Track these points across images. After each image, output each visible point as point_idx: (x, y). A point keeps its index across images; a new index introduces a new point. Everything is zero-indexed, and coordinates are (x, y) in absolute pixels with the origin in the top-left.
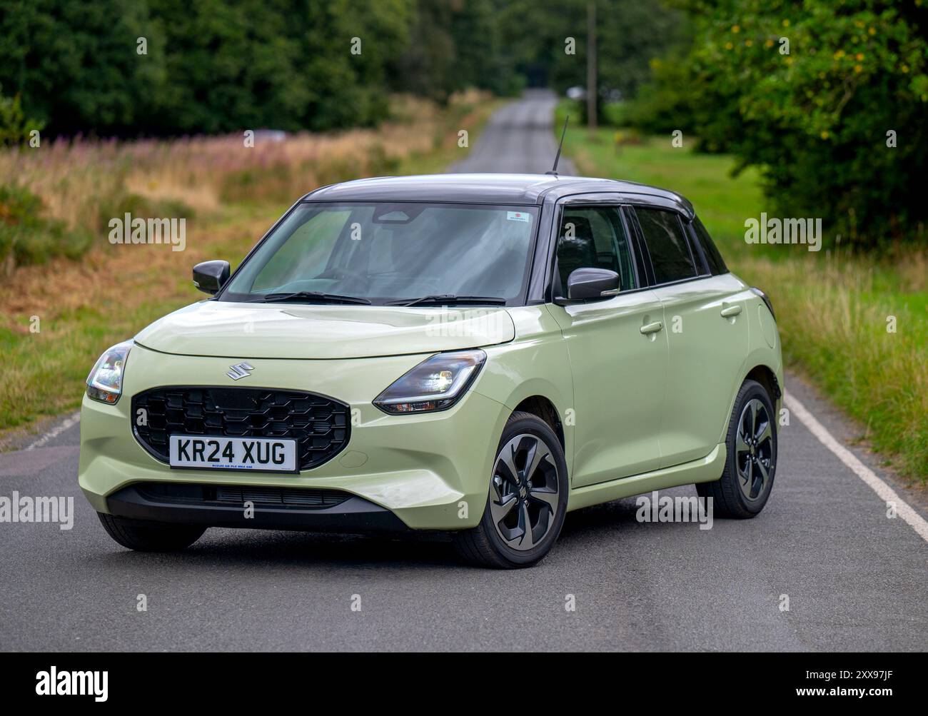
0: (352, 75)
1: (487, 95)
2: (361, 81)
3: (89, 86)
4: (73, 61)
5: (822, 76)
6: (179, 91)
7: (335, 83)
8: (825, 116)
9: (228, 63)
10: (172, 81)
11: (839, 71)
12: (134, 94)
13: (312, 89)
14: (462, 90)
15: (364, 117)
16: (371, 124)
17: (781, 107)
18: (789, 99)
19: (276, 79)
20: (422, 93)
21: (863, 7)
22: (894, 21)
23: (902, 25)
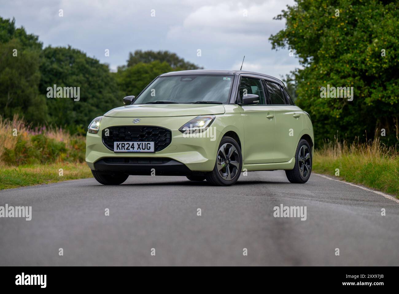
5: (337, 98)
8: (338, 111)
17: (323, 108)
21: (349, 76)
22: (359, 80)
23: (362, 81)
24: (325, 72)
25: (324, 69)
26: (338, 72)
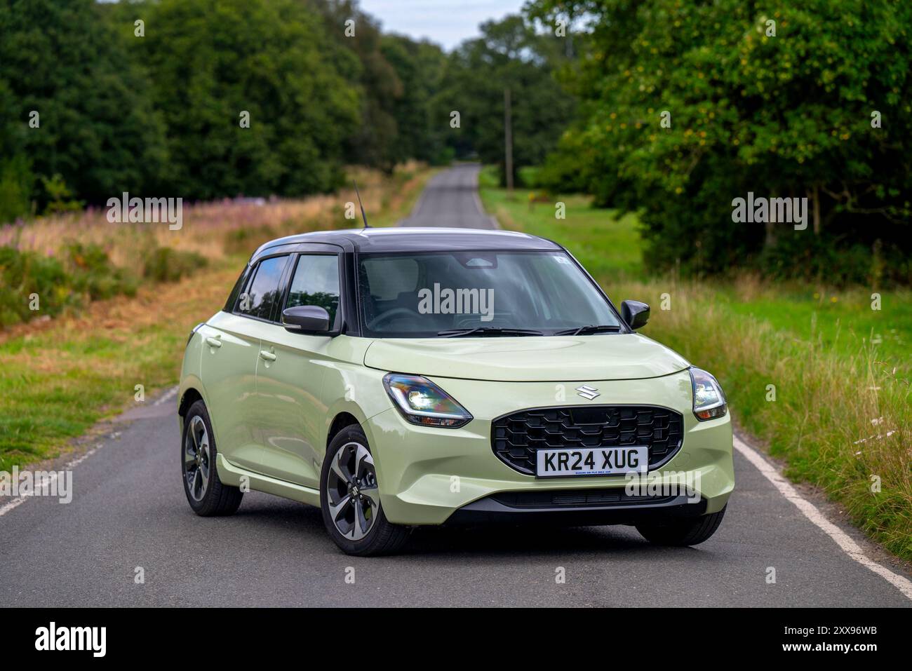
0: (316, 152)
1: (423, 165)
2: (323, 157)
3: (108, 166)
4: (94, 146)
5: (676, 148)
6: (177, 168)
7: (303, 158)
8: (679, 177)
9: (217, 145)
10: (174, 160)
11: (689, 144)
12: (143, 170)
13: (284, 164)
14: (404, 162)
15: (326, 186)
16: (331, 191)
17: (647, 171)
18: (653, 166)
19: (255, 156)
20: (371, 164)
21: (704, 98)
22: (728, 107)
23: (734, 110)
24: (651, 89)
25: (648, 83)
26: (679, 90)
